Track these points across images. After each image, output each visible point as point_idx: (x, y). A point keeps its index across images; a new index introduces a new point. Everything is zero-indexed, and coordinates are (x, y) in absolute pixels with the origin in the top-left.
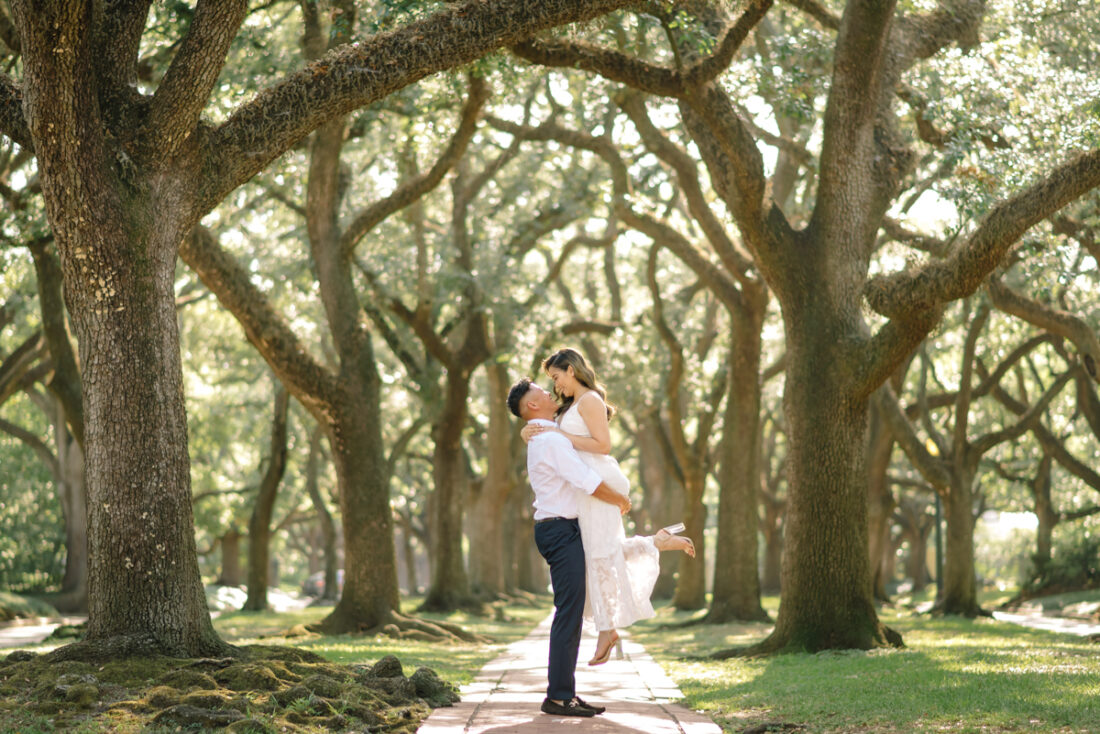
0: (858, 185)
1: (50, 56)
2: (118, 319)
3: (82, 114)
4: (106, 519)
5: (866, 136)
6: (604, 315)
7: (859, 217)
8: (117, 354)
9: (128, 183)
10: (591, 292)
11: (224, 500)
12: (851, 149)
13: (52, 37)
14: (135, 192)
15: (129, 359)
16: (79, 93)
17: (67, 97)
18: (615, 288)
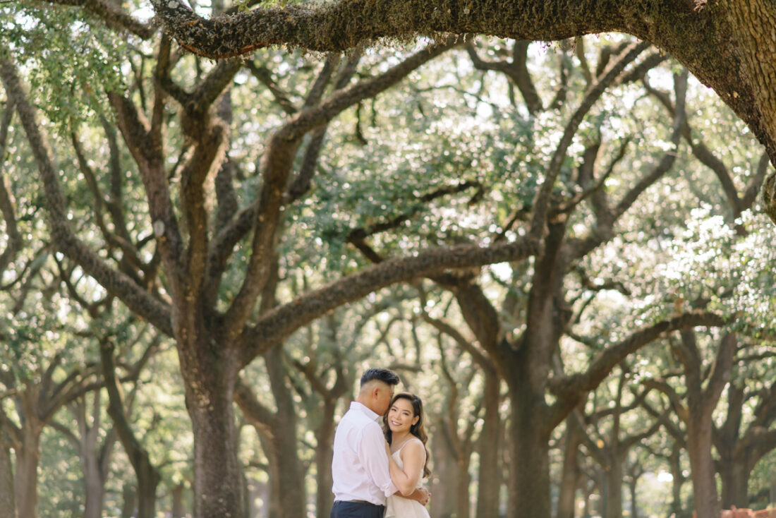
0: (546, 327)
1: (185, 301)
2: (209, 413)
3: (197, 325)
4: (204, 502)
5: (549, 304)
6: (410, 357)
7: (545, 344)
8: (209, 429)
9: (215, 353)
10: (403, 343)
11: (176, 467)
12: (542, 308)
13: (186, 293)
14: (217, 357)
15: (214, 431)
16: (196, 316)
17: (191, 318)
18: (417, 345)
